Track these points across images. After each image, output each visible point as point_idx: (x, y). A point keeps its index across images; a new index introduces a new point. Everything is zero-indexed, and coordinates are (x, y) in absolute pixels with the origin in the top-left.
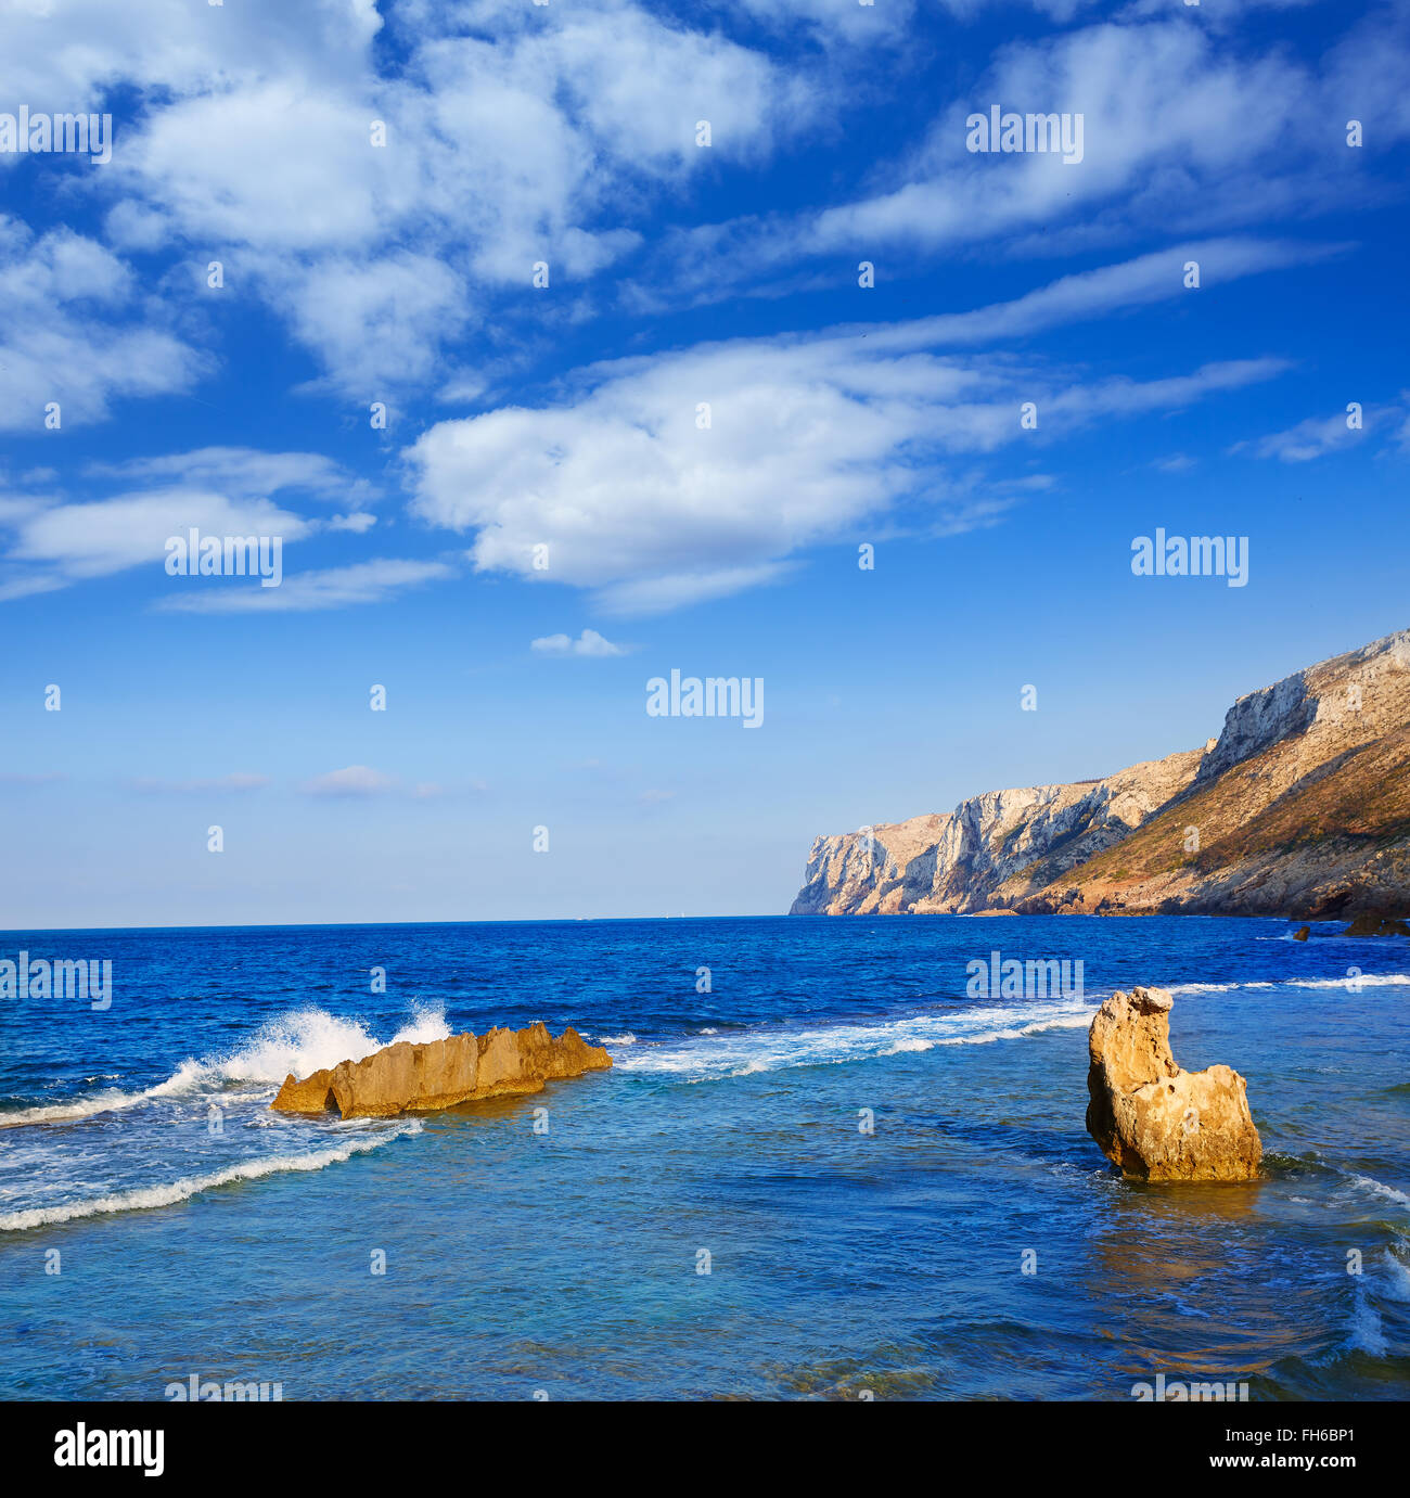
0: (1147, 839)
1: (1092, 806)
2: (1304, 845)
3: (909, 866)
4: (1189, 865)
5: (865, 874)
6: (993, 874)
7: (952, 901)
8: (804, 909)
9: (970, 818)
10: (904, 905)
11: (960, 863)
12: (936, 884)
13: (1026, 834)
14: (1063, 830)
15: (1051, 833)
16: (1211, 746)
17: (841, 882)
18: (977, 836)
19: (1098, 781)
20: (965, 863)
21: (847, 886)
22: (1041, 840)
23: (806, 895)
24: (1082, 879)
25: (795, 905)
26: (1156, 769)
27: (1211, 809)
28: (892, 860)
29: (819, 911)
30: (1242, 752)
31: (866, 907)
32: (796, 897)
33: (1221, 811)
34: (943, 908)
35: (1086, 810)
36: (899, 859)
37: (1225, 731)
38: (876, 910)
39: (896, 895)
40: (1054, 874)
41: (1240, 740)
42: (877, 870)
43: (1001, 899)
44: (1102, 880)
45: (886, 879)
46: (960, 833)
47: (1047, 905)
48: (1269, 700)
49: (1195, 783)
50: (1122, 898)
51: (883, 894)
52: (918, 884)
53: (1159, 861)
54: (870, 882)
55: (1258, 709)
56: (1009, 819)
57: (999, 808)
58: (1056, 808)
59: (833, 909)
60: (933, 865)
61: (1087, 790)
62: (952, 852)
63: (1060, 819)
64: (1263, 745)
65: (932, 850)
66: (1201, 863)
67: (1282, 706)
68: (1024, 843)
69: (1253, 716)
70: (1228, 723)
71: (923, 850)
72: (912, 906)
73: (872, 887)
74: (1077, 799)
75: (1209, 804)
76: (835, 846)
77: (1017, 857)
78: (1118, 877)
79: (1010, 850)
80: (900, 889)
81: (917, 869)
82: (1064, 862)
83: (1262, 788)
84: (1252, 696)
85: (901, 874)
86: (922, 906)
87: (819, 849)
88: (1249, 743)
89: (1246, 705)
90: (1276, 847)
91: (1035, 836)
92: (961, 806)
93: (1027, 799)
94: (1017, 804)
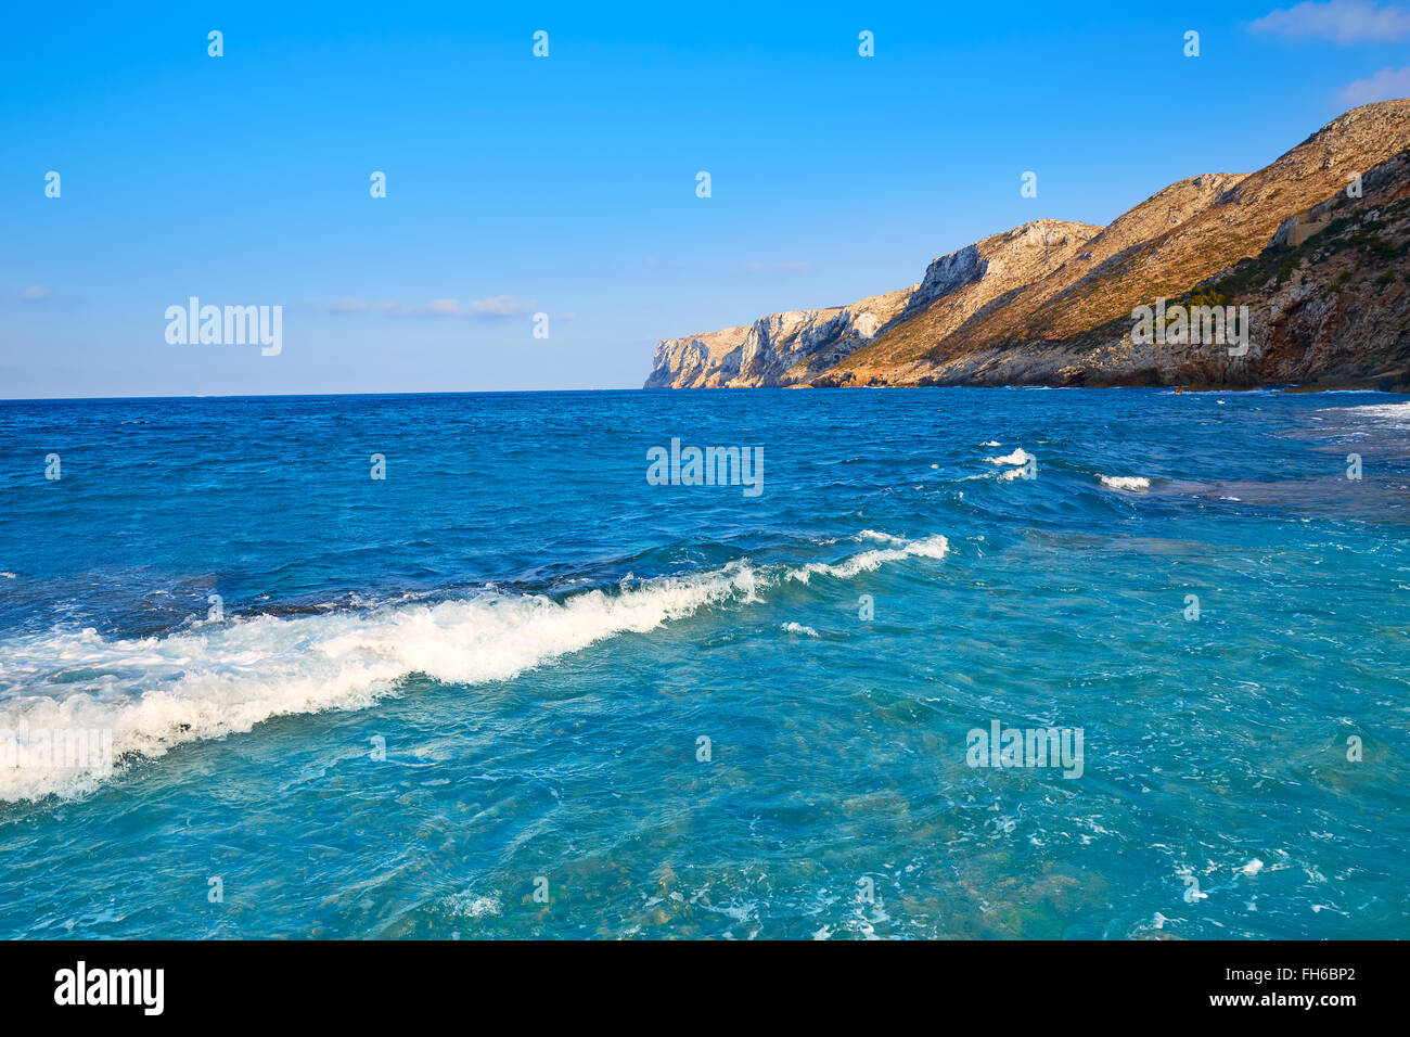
0: (890, 343)
1: (840, 323)
2: (1016, 345)
3: (725, 358)
4: (923, 357)
5: (695, 364)
6: (778, 364)
7: (752, 380)
8: (653, 385)
9: (763, 329)
10: (722, 382)
11: (756, 357)
12: (742, 369)
13: (798, 339)
14: (821, 337)
15: (815, 340)
16: (917, 287)
17: (680, 369)
18: (767, 340)
19: (843, 308)
20: (760, 357)
21: (684, 371)
22: (807, 343)
23: (654, 376)
24: (853, 365)
25: (647, 383)
26: (880, 300)
27: (928, 325)
28: (712, 355)
29: (666, 386)
30: (937, 292)
31: (698, 383)
32: (648, 377)
33: (934, 327)
34: (747, 384)
35: (836, 325)
36: (717, 354)
37: (926, 278)
38: (704, 385)
39: (716, 376)
40: (822, 365)
41: (936, 284)
42: (703, 361)
43: (789, 379)
44: (865, 367)
45: (709, 366)
46: (756, 338)
47: (832, 382)
48: (954, 261)
49: (908, 309)
50: (885, 378)
51: (708, 376)
52: (730, 369)
53: (900, 355)
54: (698, 369)
55: (947, 266)
56: (787, 330)
57: (781, 323)
58: (817, 324)
59: (675, 385)
60: (740, 358)
61: (836, 313)
62: (752, 350)
63: (819, 330)
64: (954, 287)
65: (739, 349)
66: (934, 356)
67: (962, 264)
68: (797, 345)
69: (944, 270)
70: (928, 274)
71: (733, 348)
72: (727, 383)
73: (700, 372)
74: (829, 319)
75: (926, 322)
76: (672, 346)
77: (793, 353)
78: (876, 365)
79: (789, 349)
80: (719, 373)
81: (728, 360)
82: (827, 357)
83: (958, 313)
84: (943, 258)
85: (718, 364)
86: (734, 383)
87: (661, 348)
88: (941, 286)
89: (940, 263)
90: (993, 347)
91: (804, 341)
92: (757, 322)
93: (797, 318)
94: (792, 321)
